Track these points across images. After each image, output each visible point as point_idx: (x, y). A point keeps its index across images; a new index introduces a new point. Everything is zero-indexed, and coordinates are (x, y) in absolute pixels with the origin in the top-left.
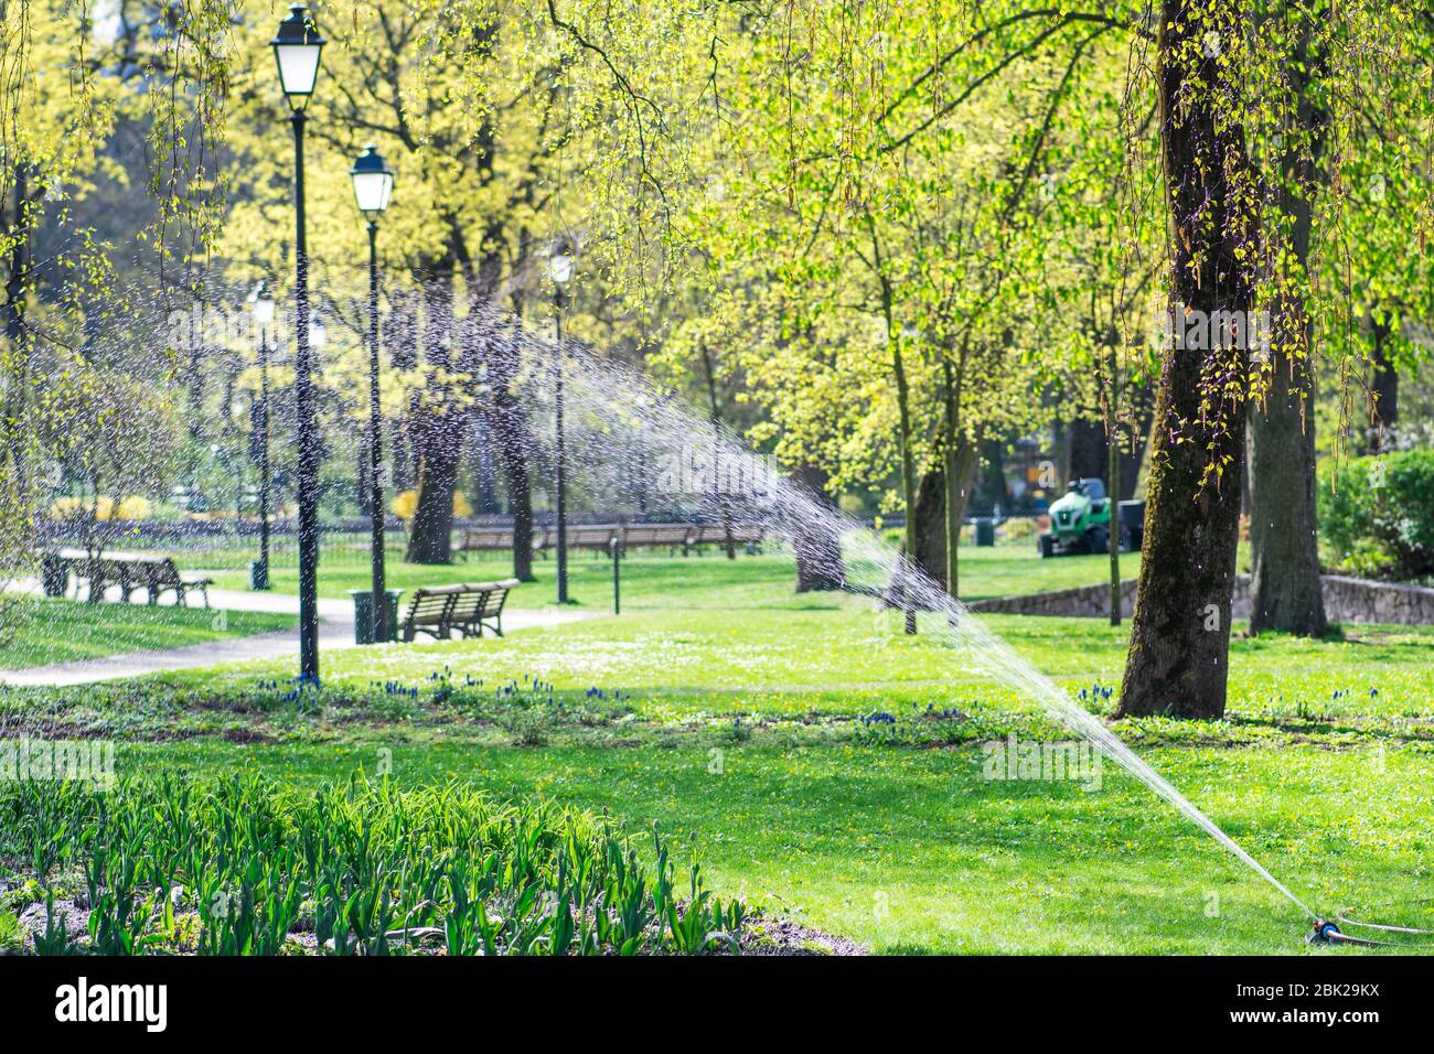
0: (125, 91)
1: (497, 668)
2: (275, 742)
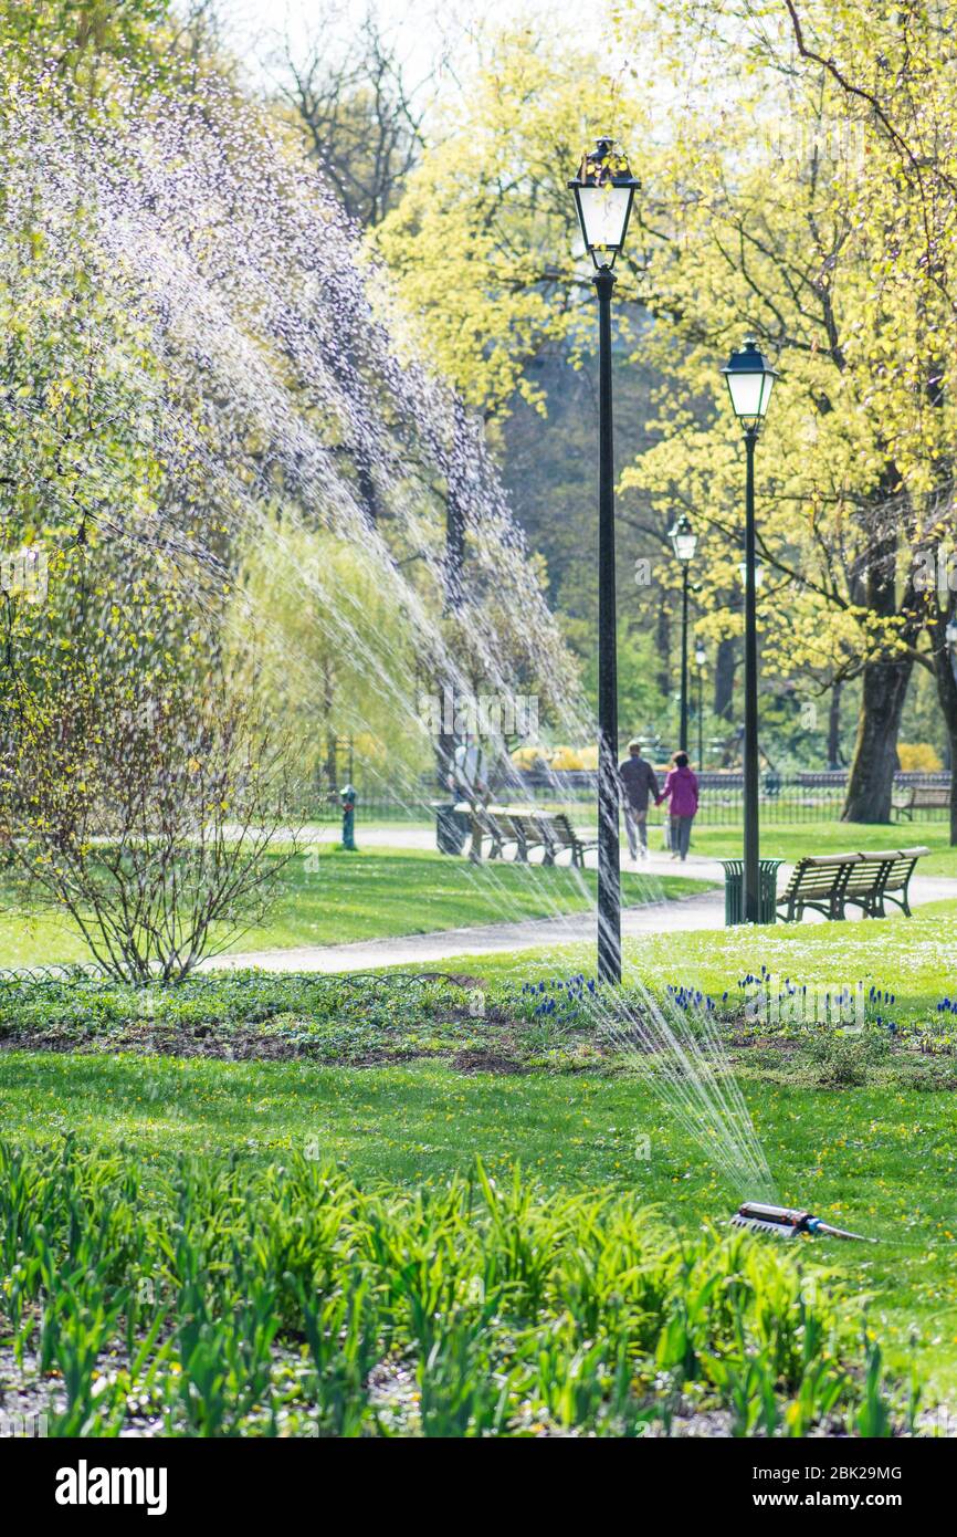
2: (516, 1070)
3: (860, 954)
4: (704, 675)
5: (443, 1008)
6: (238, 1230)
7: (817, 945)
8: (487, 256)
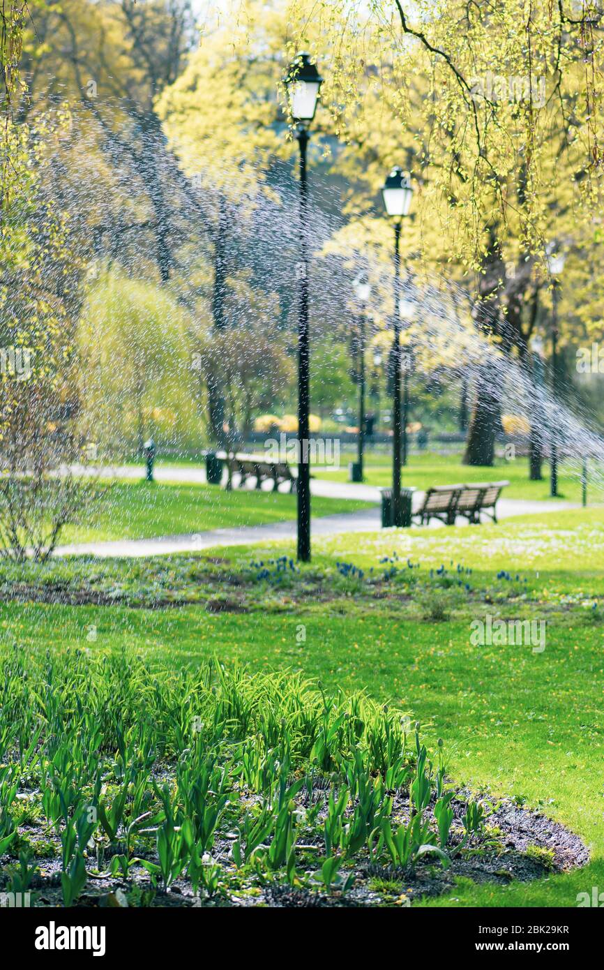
0: (277, 141)
1: (456, 551)
2: (244, 610)
3: (458, 546)
4: (379, 371)
5: (203, 575)
6: (81, 691)
7: (433, 540)
8: (242, 106)
